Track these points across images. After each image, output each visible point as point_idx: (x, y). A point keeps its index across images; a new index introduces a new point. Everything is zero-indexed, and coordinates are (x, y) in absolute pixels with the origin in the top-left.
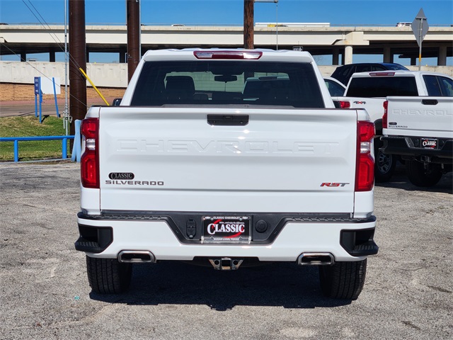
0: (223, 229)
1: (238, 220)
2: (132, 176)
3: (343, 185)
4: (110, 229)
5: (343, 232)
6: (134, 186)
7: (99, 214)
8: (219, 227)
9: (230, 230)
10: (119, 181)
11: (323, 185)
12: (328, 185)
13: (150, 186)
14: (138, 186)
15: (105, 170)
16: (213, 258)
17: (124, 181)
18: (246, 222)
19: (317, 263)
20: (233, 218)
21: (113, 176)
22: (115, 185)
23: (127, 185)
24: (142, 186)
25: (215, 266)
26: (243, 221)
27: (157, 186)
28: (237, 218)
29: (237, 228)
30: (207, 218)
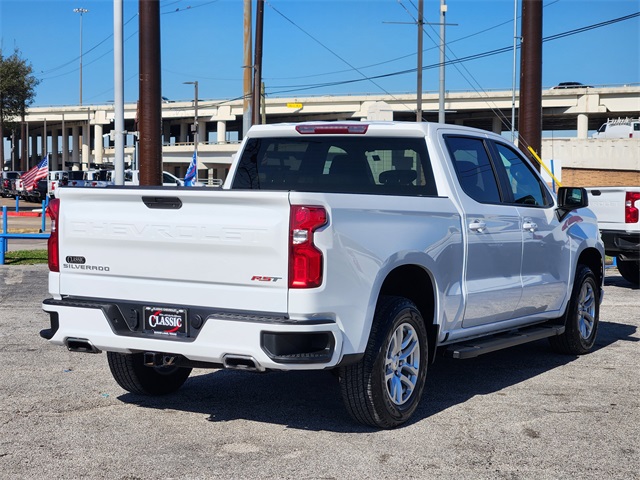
0: (163, 322)
1: (174, 313)
2: (84, 260)
3: (275, 279)
4: (57, 315)
5: (264, 334)
6: (85, 271)
7: (60, 299)
8: (160, 320)
9: (169, 323)
10: (74, 265)
11: (254, 278)
12: (259, 279)
13: (98, 272)
14: (89, 271)
15: (63, 253)
17: (78, 265)
18: (182, 315)
19: (243, 367)
20: (170, 310)
21: (70, 259)
22: (71, 270)
23: (80, 270)
24: (92, 271)
26: (180, 314)
27: (104, 272)
28: (174, 310)
29: (175, 322)
30: (148, 308)
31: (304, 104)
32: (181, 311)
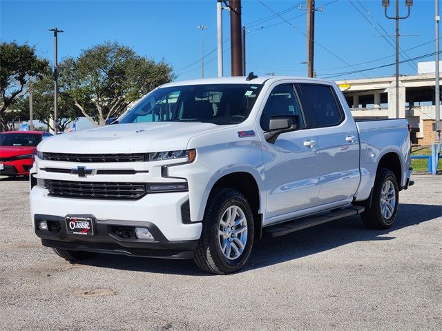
31: (351, 84)
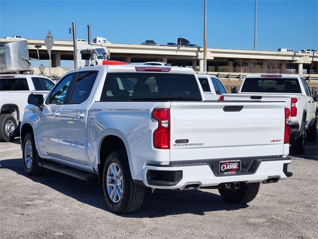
0: (228, 168)
2: (187, 141)
4: (181, 172)
5: (284, 165)
6: (188, 146)
8: (227, 167)
9: (231, 167)
10: (181, 144)
11: (272, 141)
12: (274, 141)
13: (196, 146)
14: (190, 146)
15: (173, 138)
16: (227, 183)
17: (183, 144)
18: (239, 162)
20: (233, 161)
21: (177, 141)
22: (178, 147)
23: (185, 146)
24: (192, 146)
25: (227, 187)
27: (200, 146)
28: (235, 161)
29: (235, 166)
30: (222, 162)
32: (239, 160)
